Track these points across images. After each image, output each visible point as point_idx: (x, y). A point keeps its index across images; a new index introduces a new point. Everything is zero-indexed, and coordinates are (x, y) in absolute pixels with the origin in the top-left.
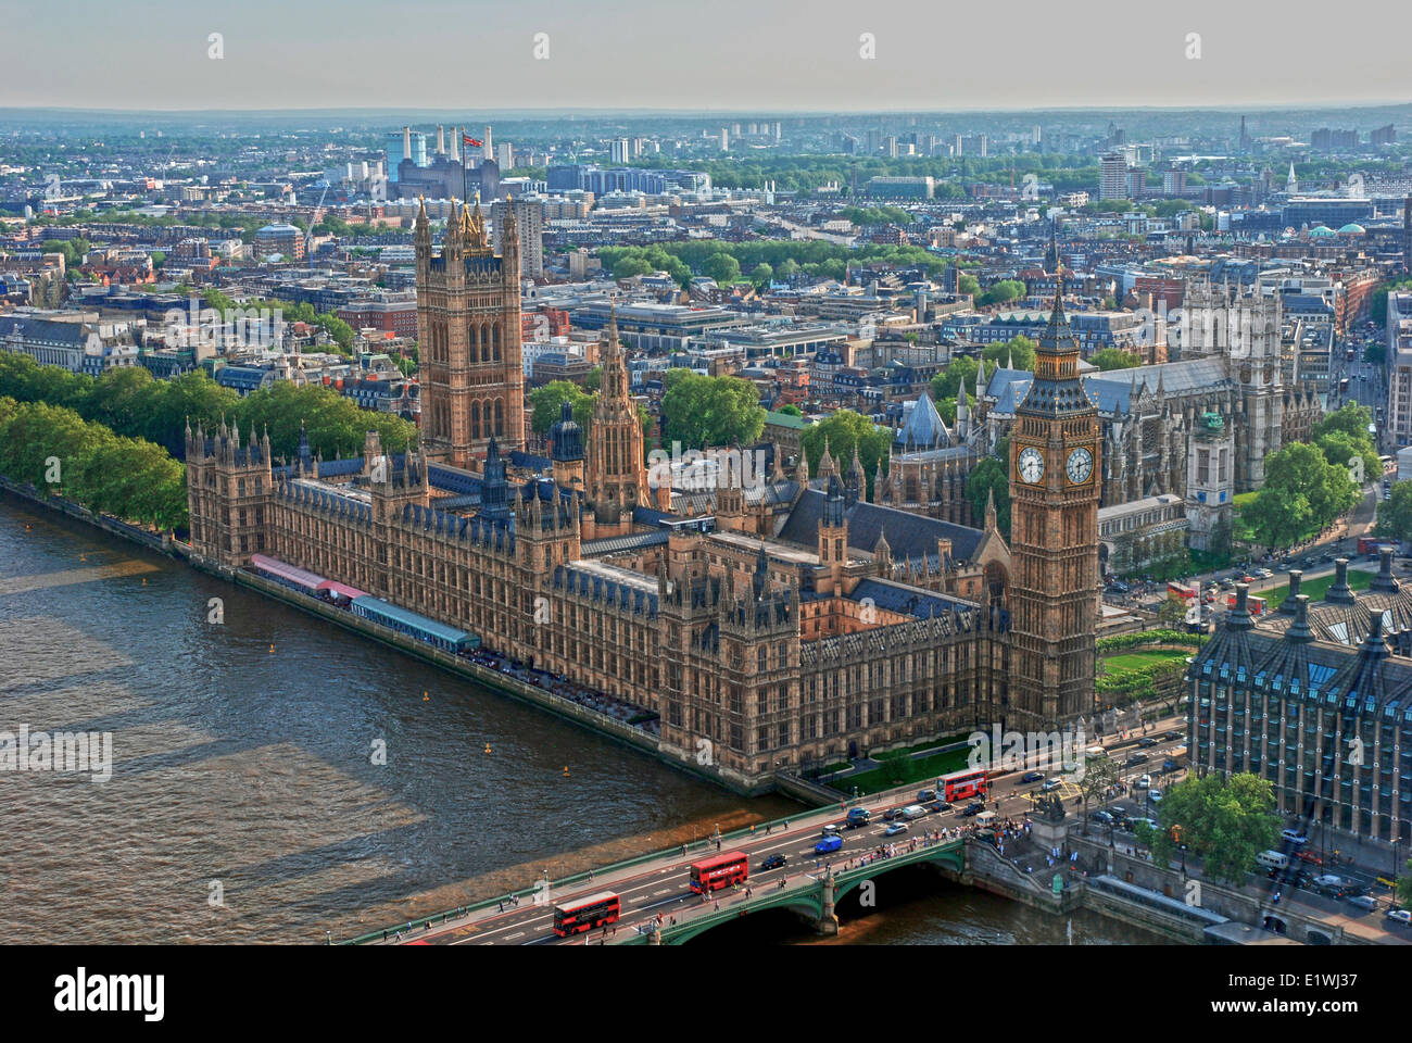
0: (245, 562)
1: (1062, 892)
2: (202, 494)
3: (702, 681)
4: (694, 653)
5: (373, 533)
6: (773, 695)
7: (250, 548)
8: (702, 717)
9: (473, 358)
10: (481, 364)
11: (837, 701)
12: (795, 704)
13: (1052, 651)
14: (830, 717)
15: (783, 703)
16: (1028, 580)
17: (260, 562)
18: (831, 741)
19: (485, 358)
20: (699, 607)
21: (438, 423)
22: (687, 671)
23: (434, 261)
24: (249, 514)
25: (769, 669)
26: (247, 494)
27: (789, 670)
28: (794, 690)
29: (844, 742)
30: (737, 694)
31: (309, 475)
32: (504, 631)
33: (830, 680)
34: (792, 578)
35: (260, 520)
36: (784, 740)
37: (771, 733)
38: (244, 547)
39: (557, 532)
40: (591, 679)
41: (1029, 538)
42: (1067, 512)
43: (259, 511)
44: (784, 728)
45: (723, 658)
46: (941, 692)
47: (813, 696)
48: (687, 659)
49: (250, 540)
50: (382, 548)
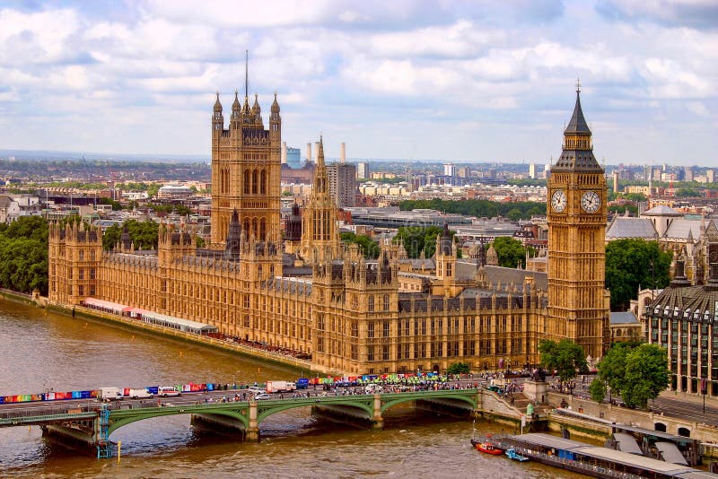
0: (81, 302)
1: (533, 414)
2: (56, 262)
3: (337, 322)
4: (332, 306)
5: (159, 274)
6: (378, 327)
7: (85, 294)
8: (336, 344)
9: (247, 191)
10: (251, 194)
11: (425, 337)
12: (393, 334)
13: (572, 316)
14: (420, 347)
15: (385, 333)
16: (558, 273)
17: (90, 301)
18: (420, 363)
19: (255, 191)
20: (337, 278)
21: (222, 233)
22: (327, 317)
23: (224, 131)
24: (85, 273)
25: (376, 311)
26: (85, 259)
27: (390, 313)
28: (394, 326)
29: (429, 363)
30: (355, 324)
31: (128, 251)
32: (232, 322)
33: (420, 324)
34: (418, 286)
35: (93, 277)
36: (386, 357)
37: (377, 350)
38: (81, 293)
39: (266, 258)
40: (281, 342)
41: (559, 246)
42: (581, 229)
43: (93, 271)
44: (386, 349)
45: (348, 306)
46: (501, 344)
47: (407, 332)
48: (328, 309)
49: (85, 289)
50: (164, 283)
